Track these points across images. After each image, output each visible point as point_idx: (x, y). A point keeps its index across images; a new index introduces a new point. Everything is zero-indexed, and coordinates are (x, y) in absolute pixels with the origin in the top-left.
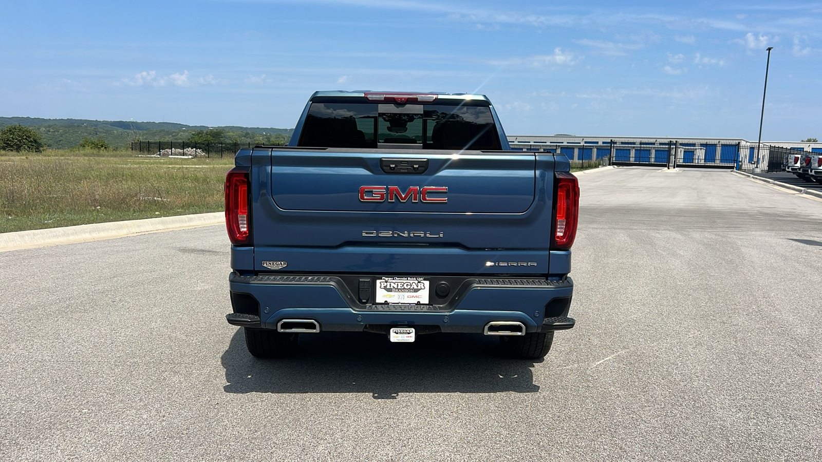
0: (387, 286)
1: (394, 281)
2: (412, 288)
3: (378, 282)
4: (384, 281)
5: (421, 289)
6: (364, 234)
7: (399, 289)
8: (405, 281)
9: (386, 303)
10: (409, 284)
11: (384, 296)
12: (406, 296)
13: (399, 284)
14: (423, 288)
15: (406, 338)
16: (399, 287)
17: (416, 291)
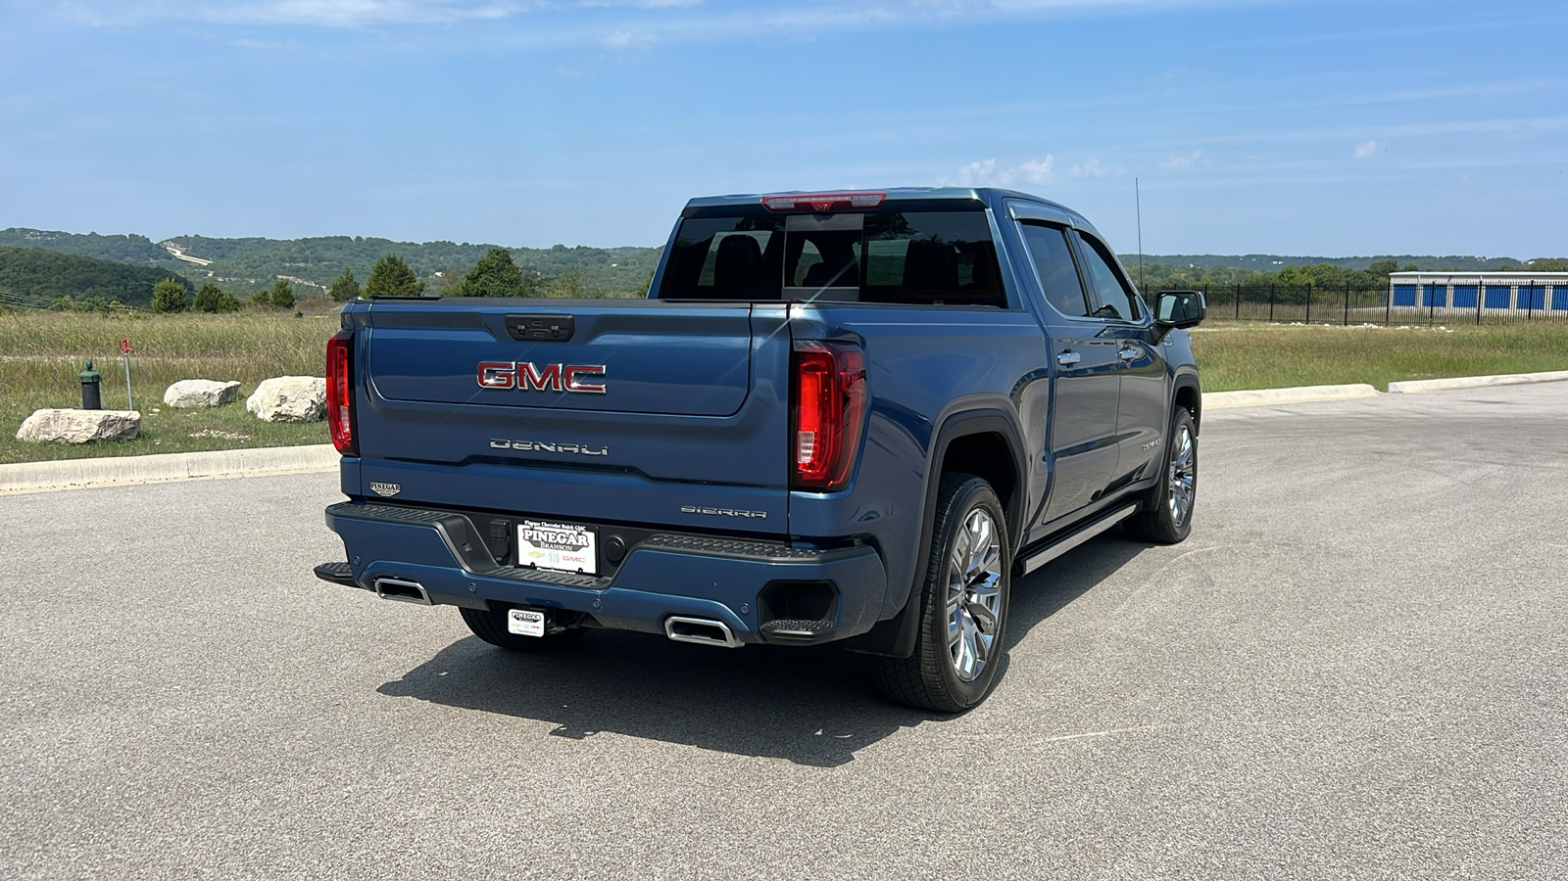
0: (532, 536)
1: (543, 529)
2: (568, 543)
3: (520, 527)
4: (528, 527)
5: (583, 546)
6: (493, 445)
7: (550, 543)
8: (558, 531)
9: (533, 567)
10: (564, 536)
11: (530, 554)
12: (561, 558)
13: (550, 534)
14: (586, 544)
15: (530, 630)
16: (550, 541)
17: (576, 548)
